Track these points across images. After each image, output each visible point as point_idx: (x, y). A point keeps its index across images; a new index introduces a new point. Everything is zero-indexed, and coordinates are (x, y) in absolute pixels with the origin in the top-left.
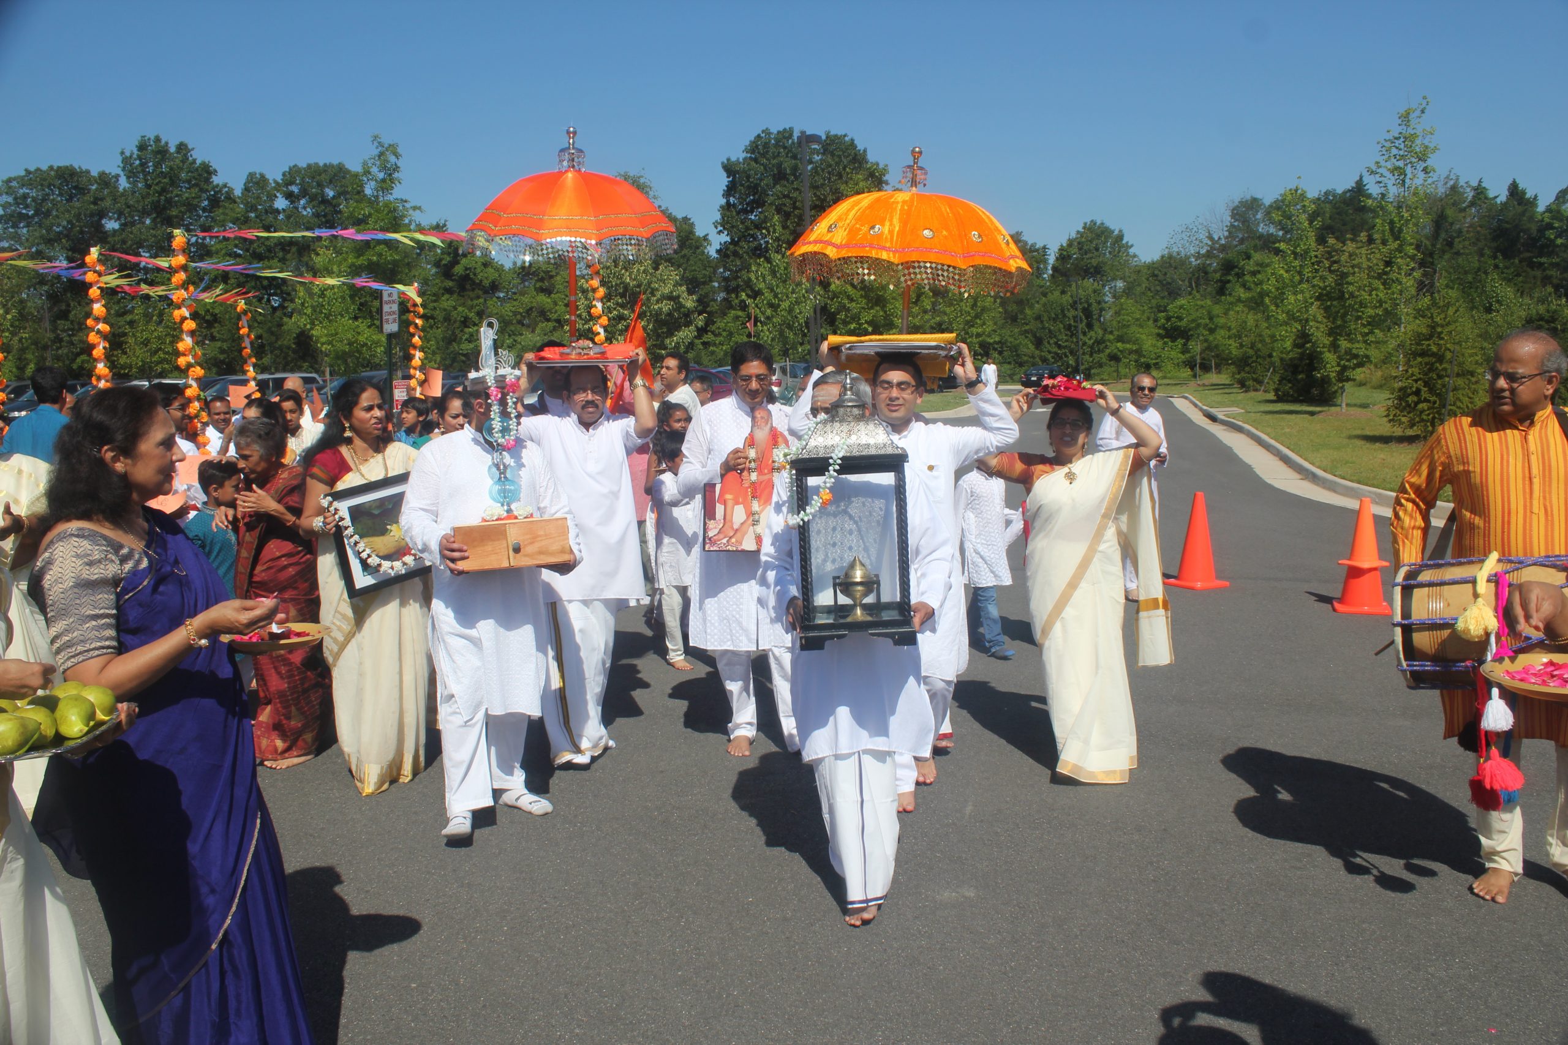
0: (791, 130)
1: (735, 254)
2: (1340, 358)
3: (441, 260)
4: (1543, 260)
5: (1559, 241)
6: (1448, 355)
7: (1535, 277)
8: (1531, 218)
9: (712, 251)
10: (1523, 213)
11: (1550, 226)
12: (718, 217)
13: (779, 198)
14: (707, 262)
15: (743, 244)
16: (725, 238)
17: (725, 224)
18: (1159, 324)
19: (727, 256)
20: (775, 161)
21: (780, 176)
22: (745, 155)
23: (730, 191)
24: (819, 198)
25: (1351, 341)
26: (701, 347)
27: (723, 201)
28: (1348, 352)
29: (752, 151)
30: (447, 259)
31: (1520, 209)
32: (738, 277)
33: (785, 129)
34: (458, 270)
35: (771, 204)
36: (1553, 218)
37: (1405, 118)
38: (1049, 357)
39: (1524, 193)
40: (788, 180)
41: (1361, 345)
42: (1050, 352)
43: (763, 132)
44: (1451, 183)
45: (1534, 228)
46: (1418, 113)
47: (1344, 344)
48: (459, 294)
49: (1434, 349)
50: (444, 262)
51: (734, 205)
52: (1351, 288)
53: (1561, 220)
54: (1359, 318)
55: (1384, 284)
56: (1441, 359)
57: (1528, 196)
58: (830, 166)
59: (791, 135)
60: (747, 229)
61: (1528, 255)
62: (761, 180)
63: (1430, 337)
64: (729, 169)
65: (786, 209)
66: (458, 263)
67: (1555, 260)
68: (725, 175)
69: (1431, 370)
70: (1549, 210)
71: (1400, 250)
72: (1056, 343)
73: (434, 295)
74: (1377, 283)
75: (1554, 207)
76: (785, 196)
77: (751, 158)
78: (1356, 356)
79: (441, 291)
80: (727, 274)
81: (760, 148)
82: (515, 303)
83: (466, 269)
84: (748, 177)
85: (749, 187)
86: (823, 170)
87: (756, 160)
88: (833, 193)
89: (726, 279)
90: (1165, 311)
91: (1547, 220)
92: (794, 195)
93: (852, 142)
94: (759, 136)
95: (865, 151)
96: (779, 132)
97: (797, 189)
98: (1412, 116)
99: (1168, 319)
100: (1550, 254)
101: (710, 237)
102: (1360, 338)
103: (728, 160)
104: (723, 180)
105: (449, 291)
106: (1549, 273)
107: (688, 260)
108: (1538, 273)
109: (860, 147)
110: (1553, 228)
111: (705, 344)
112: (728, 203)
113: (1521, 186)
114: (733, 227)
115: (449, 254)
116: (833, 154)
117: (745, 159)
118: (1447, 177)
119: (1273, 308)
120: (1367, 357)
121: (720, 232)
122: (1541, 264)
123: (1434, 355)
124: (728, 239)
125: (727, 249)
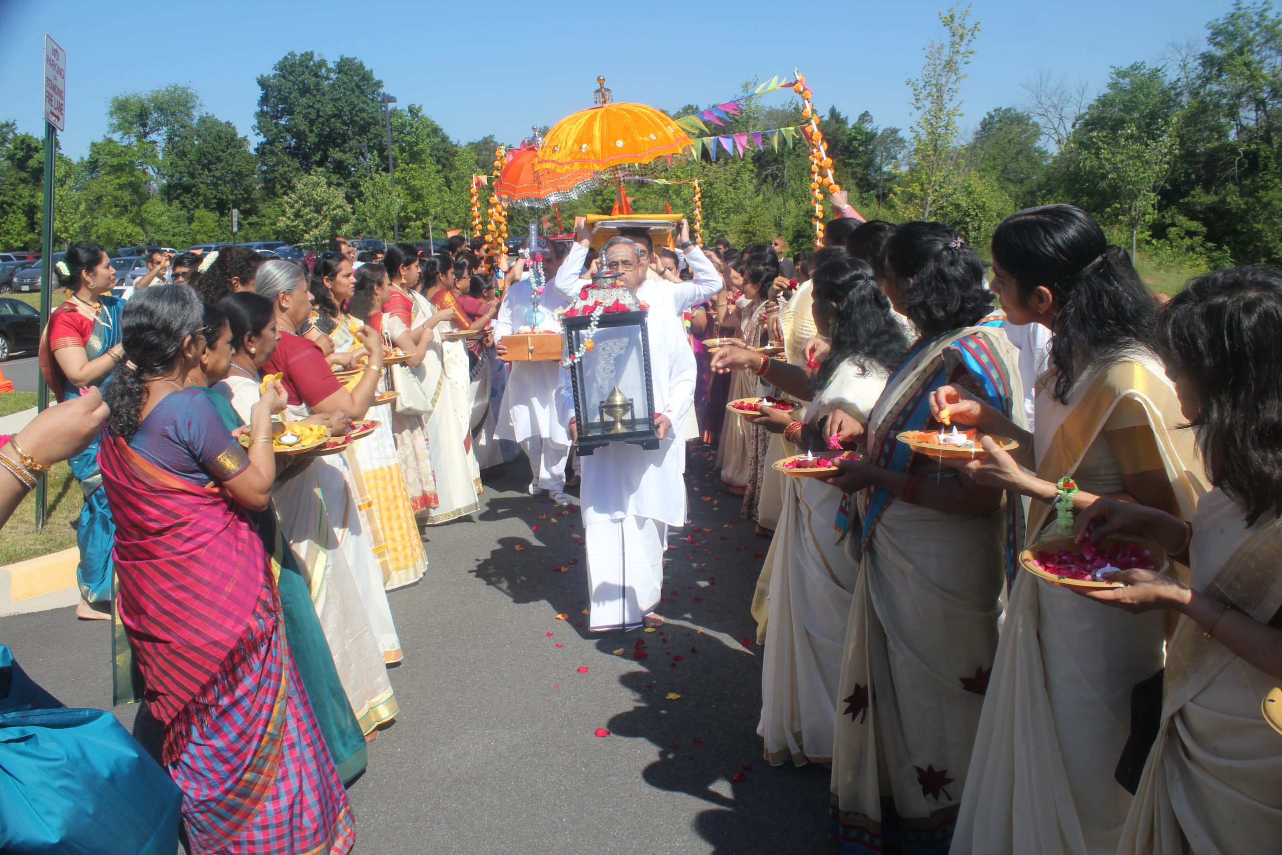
0: (312, 54)
1: (272, 152)
2: (711, 232)
3: (15, 154)
4: (852, 161)
5: (861, 149)
6: (758, 233)
7: (847, 173)
8: (843, 133)
9: (251, 149)
10: (838, 129)
11: (855, 139)
12: (255, 122)
13: (305, 108)
14: (248, 158)
15: (277, 144)
16: (261, 139)
17: (261, 128)
18: (597, 204)
19: (263, 153)
20: (300, 79)
21: (305, 91)
22: (274, 72)
23: (264, 100)
24: (337, 109)
25: (717, 222)
26: (247, 226)
27: (258, 109)
28: (715, 228)
29: (282, 70)
30: (20, 154)
31: (837, 126)
32: (274, 171)
33: (307, 53)
34: (32, 163)
35: (300, 113)
36: (856, 133)
37: (745, 87)
38: (519, 229)
39: (839, 115)
40: (311, 94)
41: (722, 225)
42: (519, 226)
43: (289, 54)
44: (794, 106)
45: (845, 139)
46: (752, 85)
47: (712, 224)
48: (34, 184)
49: (751, 229)
50: (17, 156)
51: (267, 113)
52: (715, 191)
53: (862, 135)
54: (720, 209)
55: (734, 189)
56: (754, 235)
57: (842, 117)
58: (345, 83)
59: (311, 58)
60: (280, 132)
61: (842, 157)
62: (290, 93)
63: (749, 223)
64: (263, 83)
65: (311, 117)
66: (31, 157)
67: (860, 161)
68: (259, 88)
69: (750, 240)
70: (854, 127)
71: (744, 166)
72: (523, 220)
73: (11, 184)
74: (730, 189)
75: (857, 125)
76: (310, 107)
77: (280, 75)
78: (719, 231)
79: (17, 181)
80: (265, 168)
81: (287, 68)
82: (85, 192)
83: (40, 163)
84: (279, 91)
85: (280, 99)
86: (339, 86)
87: (284, 77)
88: (349, 105)
89: (264, 172)
90: (601, 194)
91: (853, 134)
92: (318, 106)
93: (361, 66)
94: (286, 58)
95: (371, 71)
96: (302, 55)
97: (319, 101)
98: (749, 87)
99: (604, 201)
100: (856, 157)
101: (249, 138)
102: (721, 220)
103: (262, 76)
104: (259, 93)
105: (24, 181)
106: (855, 170)
107: (234, 157)
108: (849, 170)
109: (368, 68)
110: (857, 140)
111: (250, 224)
112: (262, 111)
113: (838, 110)
114: (268, 130)
115: (22, 149)
116: (346, 74)
117: (275, 76)
118: (791, 103)
119: (674, 197)
120: (726, 232)
121: (258, 134)
122: (851, 164)
123: (751, 233)
124: (264, 140)
125: (264, 148)
